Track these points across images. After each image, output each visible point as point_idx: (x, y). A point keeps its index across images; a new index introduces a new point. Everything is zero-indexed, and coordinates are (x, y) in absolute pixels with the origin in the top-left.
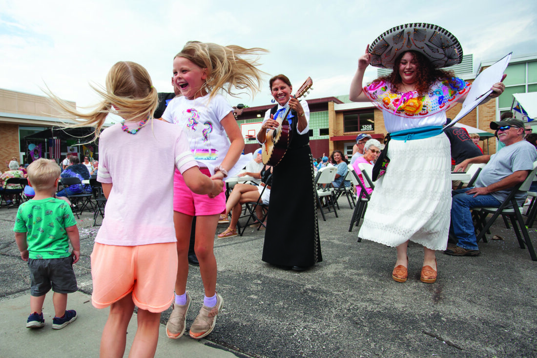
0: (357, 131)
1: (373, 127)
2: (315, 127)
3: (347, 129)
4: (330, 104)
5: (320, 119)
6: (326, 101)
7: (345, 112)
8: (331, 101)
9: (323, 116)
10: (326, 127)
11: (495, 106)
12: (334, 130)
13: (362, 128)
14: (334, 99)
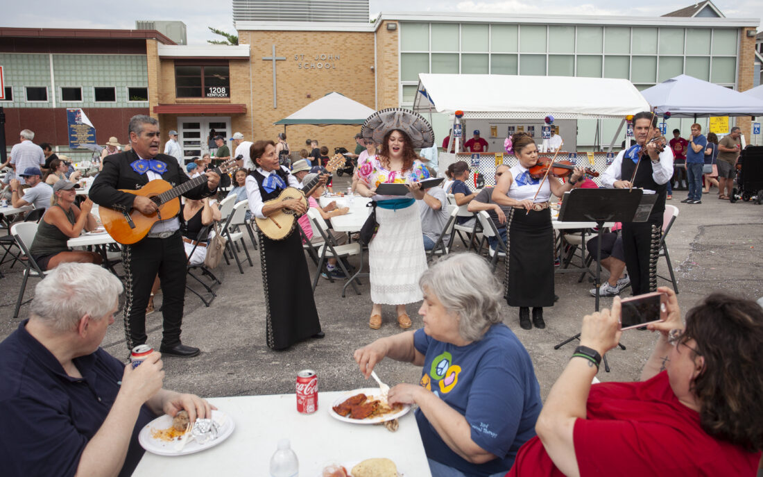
0: (199, 95)
1: (228, 91)
2: (119, 84)
3: (181, 92)
4: (150, 43)
5: (129, 68)
6: (141, 36)
7: (178, 62)
8: (151, 38)
9: (134, 63)
10: (141, 86)
11: (397, 78)
12: (158, 93)
13: (209, 92)
14: (158, 36)
